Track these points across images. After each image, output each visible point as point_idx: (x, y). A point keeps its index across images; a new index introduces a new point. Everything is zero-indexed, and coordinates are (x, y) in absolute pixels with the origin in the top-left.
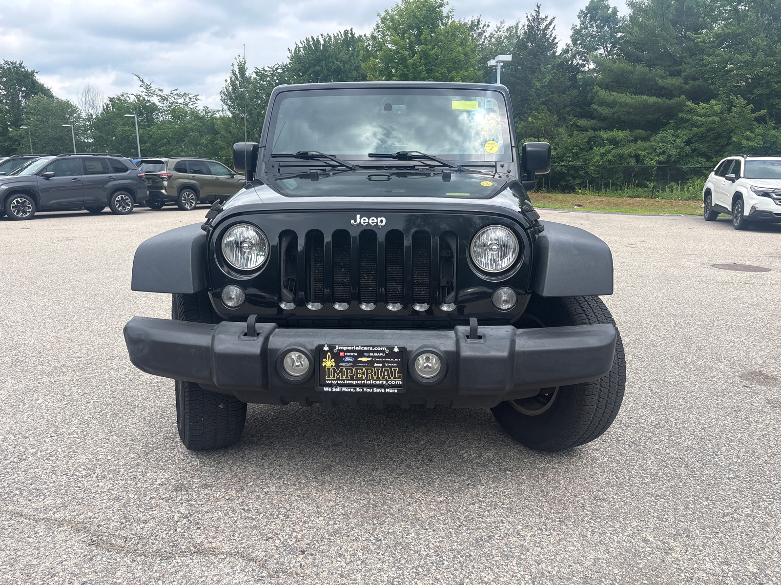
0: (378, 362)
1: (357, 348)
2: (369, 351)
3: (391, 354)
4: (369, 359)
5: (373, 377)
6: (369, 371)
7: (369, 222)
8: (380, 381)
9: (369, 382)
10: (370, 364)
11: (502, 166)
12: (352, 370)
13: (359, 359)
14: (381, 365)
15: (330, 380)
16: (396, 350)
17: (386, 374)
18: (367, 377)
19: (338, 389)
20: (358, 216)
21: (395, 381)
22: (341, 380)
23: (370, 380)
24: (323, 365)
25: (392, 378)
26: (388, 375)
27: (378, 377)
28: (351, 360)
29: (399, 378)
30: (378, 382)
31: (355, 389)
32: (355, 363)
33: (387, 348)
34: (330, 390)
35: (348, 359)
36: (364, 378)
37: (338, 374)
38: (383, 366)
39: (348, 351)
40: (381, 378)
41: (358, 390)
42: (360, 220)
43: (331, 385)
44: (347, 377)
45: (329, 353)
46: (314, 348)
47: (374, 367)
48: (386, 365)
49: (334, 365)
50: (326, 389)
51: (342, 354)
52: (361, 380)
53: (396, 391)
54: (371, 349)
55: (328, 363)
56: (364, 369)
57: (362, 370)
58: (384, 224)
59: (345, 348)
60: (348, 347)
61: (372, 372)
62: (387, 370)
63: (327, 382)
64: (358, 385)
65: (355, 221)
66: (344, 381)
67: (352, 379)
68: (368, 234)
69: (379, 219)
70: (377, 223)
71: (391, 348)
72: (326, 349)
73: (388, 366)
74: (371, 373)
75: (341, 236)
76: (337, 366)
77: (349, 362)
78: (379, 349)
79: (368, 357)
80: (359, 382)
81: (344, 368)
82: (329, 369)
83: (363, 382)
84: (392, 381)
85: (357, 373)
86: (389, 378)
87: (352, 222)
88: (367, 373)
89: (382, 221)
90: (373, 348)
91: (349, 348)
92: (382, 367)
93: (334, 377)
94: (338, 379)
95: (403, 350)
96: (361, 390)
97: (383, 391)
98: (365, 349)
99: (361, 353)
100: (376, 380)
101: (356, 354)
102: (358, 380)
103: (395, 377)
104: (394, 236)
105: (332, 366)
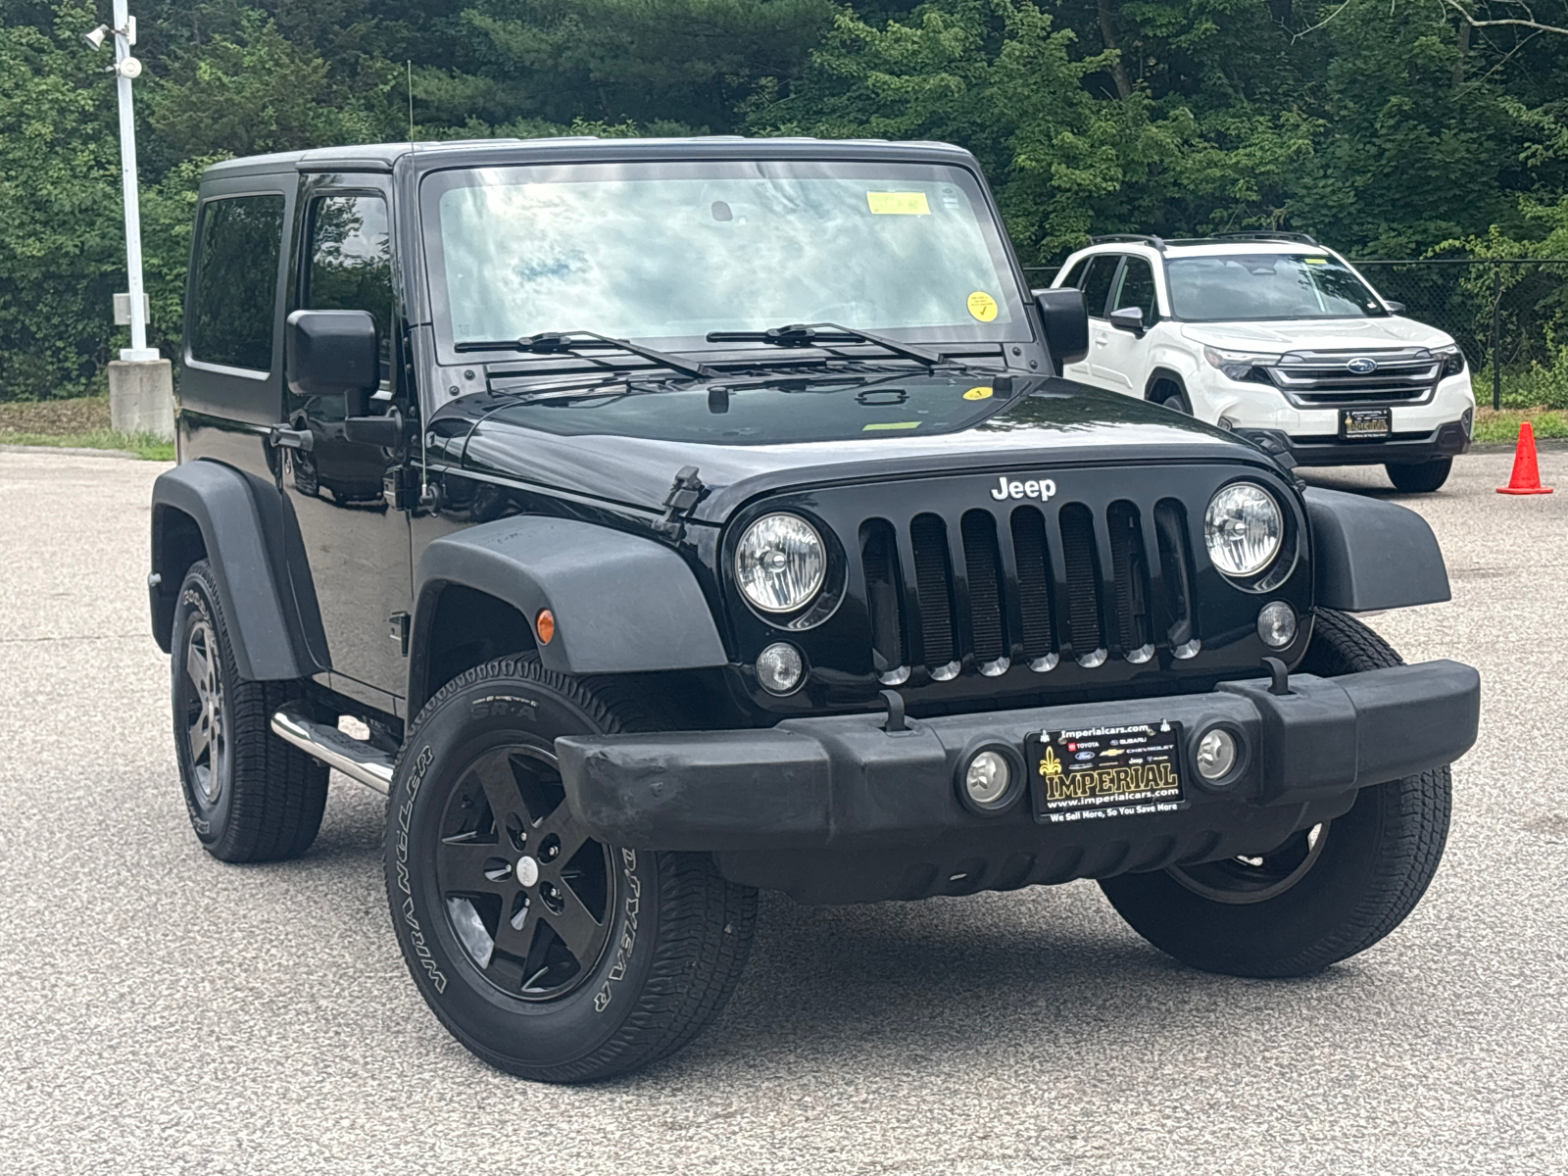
0: (1136, 755)
1: (1099, 733)
2: (1119, 736)
3: (1159, 738)
4: (1121, 752)
5: (1128, 787)
6: (1122, 775)
7: (1024, 492)
8: (1141, 792)
9: (1122, 798)
10: (1123, 760)
11: (1017, 353)
12: (1092, 776)
13: (1103, 754)
14: (1140, 761)
15: (1054, 801)
16: (1165, 728)
17: (1151, 777)
18: (1119, 788)
19: (1076, 816)
20: (1003, 481)
21: (1167, 789)
22: (1074, 799)
23: (1124, 793)
24: (1041, 772)
25: (1161, 785)
26: (1155, 780)
27: (1137, 786)
28: (1089, 757)
29: (1174, 783)
30: (1138, 796)
31: (1105, 812)
32: (1097, 761)
33: (1151, 726)
34: (1061, 818)
35: (1083, 756)
36: (1114, 790)
37: (1068, 787)
38: (1146, 762)
39: (1083, 739)
40: (1142, 787)
41: (1111, 812)
42: (1009, 489)
43: (1058, 810)
44: (1084, 792)
45: (1049, 748)
46: (1021, 741)
47: (1130, 766)
48: (1150, 759)
49: (1059, 769)
50: (1055, 818)
51: (1072, 747)
52: (1110, 795)
53: (1175, 807)
54: (1123, 731)
55: (1050, 767)
56: (1113, 772)
57: (1109, 774)
58: (1053, 492)
59: (1078, 735)
60: (1082, 731)
61: (1127, 776)
62: (1152, 769)
63: (1051, 805)
64: (1104, 806)
65: (1000, 492)
66: (1079, 799)
67: (1093, 795)
68: (1027, 515)
69: (1043, 483)
70: (1040, 491)
71: (1156, 726)
72: (1045, 738)
73: (1154, 762)
74: (1125, 779)
75: (978, 523)
76: (1066, 771)
77: (1085, 762)
78: (1136, 729)
79: (1119, 747)
80: (1106, 799)
81: (1078, 774)
82: (1051, 780)
83: (1112, 798)
84: (1162, 789)
85: (1102, 782)
86: (1157, 784)
87: (995, 492)
88: (1119, 780)
89: (1048, 488)
90: (1126, 727)
91: (1085, 734)
92: (1143, 766)
93: (1061, 795)
94: (1069, 798)
95: (1176, 726)
96: (1115, 813)
97: (1153, 809)
98: (1113, 731)
99: (1105, 742)
100: (1134, 792)
101: (1097, 744)
102: (1103, 796)
103: (1166, 783)
104: (1075, 516)
105: (1056, 773)
